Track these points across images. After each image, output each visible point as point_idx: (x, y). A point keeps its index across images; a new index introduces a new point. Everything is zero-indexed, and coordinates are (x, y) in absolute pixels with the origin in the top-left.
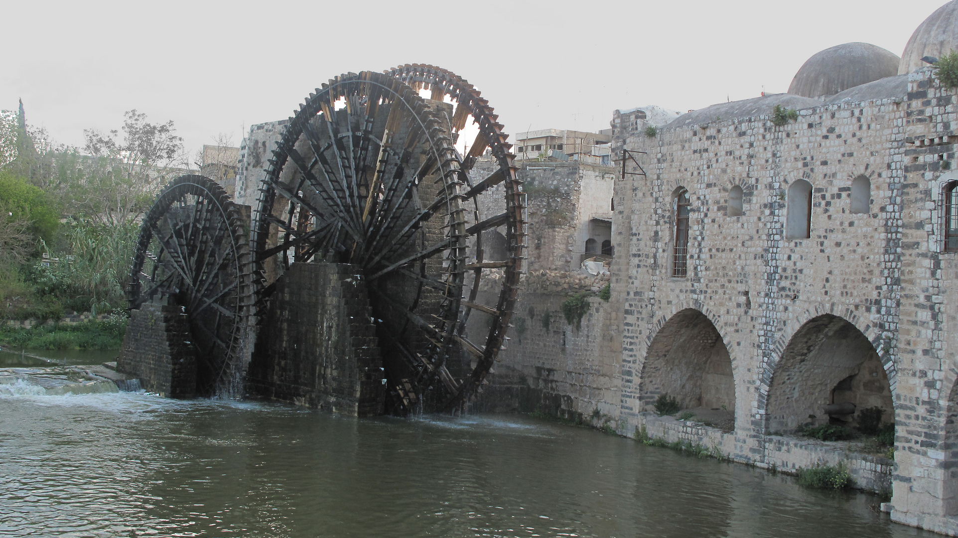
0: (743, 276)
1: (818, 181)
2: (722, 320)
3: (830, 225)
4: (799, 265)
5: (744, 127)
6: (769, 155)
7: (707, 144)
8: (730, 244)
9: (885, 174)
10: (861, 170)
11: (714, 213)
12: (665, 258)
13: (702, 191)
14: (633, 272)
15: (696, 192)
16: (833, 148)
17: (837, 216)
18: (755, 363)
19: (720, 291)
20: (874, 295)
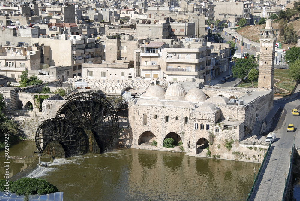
0: (158, 127)
1: (170, 116)
2: (154, 132)
3: (172, 122)
4: (168, 126)
5: (157, 108)
6: (162, 112)
7: (150, 109)
8: (155, 123)
9: (180, 117)
10: (177, 116)
11: (152, 118)
12: (142, 124)
13: (149, 115)
14: (135, 125)
15: (148, 115)
16: (172, 113)
17: (173, 121)
18: (161, 138)
19: (154, 129)
20: (179, 130)
